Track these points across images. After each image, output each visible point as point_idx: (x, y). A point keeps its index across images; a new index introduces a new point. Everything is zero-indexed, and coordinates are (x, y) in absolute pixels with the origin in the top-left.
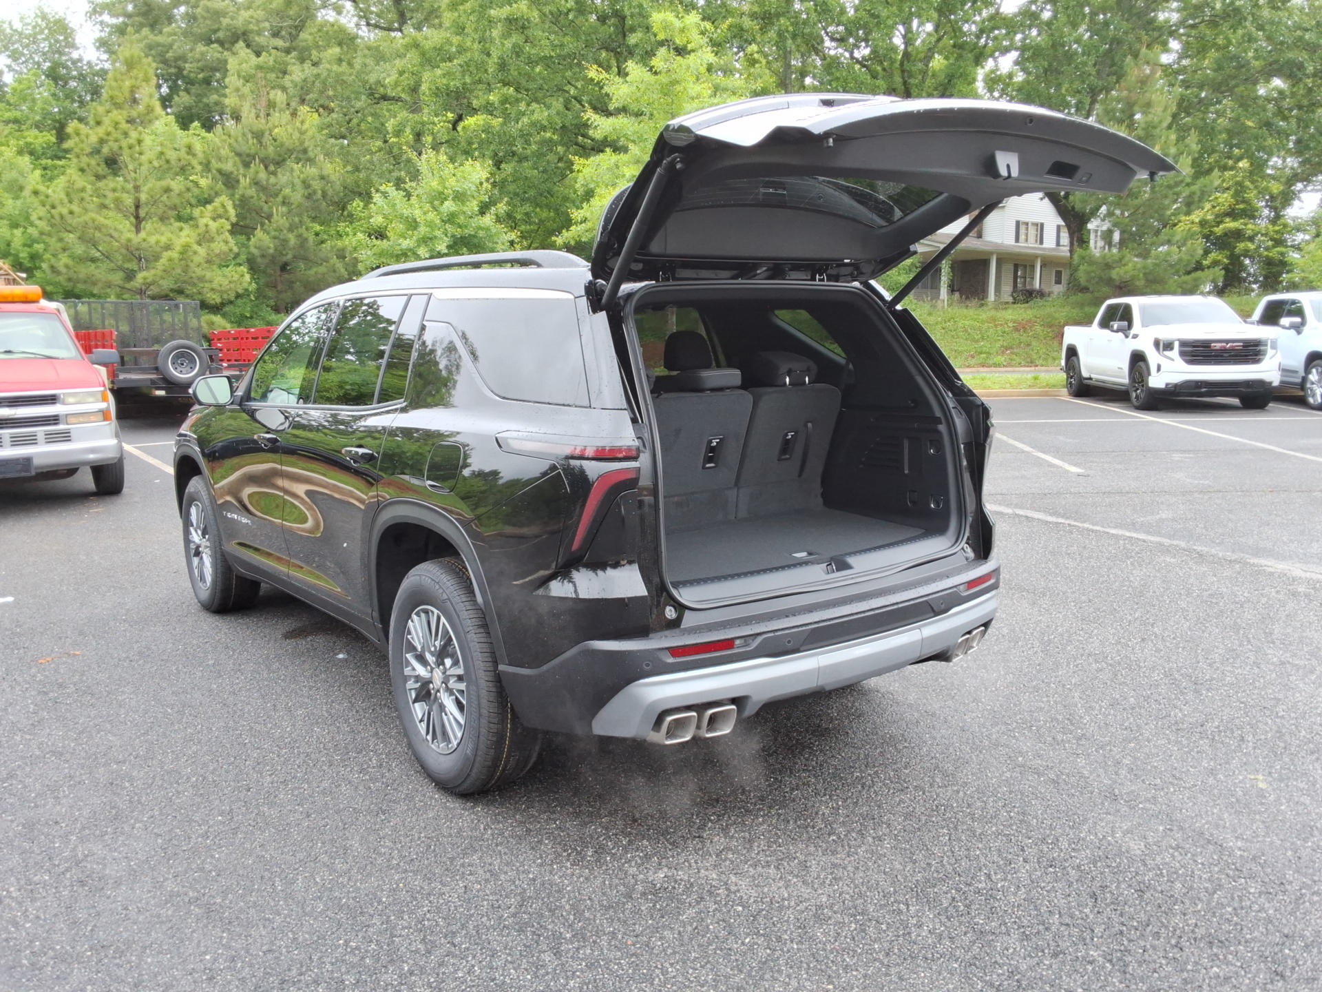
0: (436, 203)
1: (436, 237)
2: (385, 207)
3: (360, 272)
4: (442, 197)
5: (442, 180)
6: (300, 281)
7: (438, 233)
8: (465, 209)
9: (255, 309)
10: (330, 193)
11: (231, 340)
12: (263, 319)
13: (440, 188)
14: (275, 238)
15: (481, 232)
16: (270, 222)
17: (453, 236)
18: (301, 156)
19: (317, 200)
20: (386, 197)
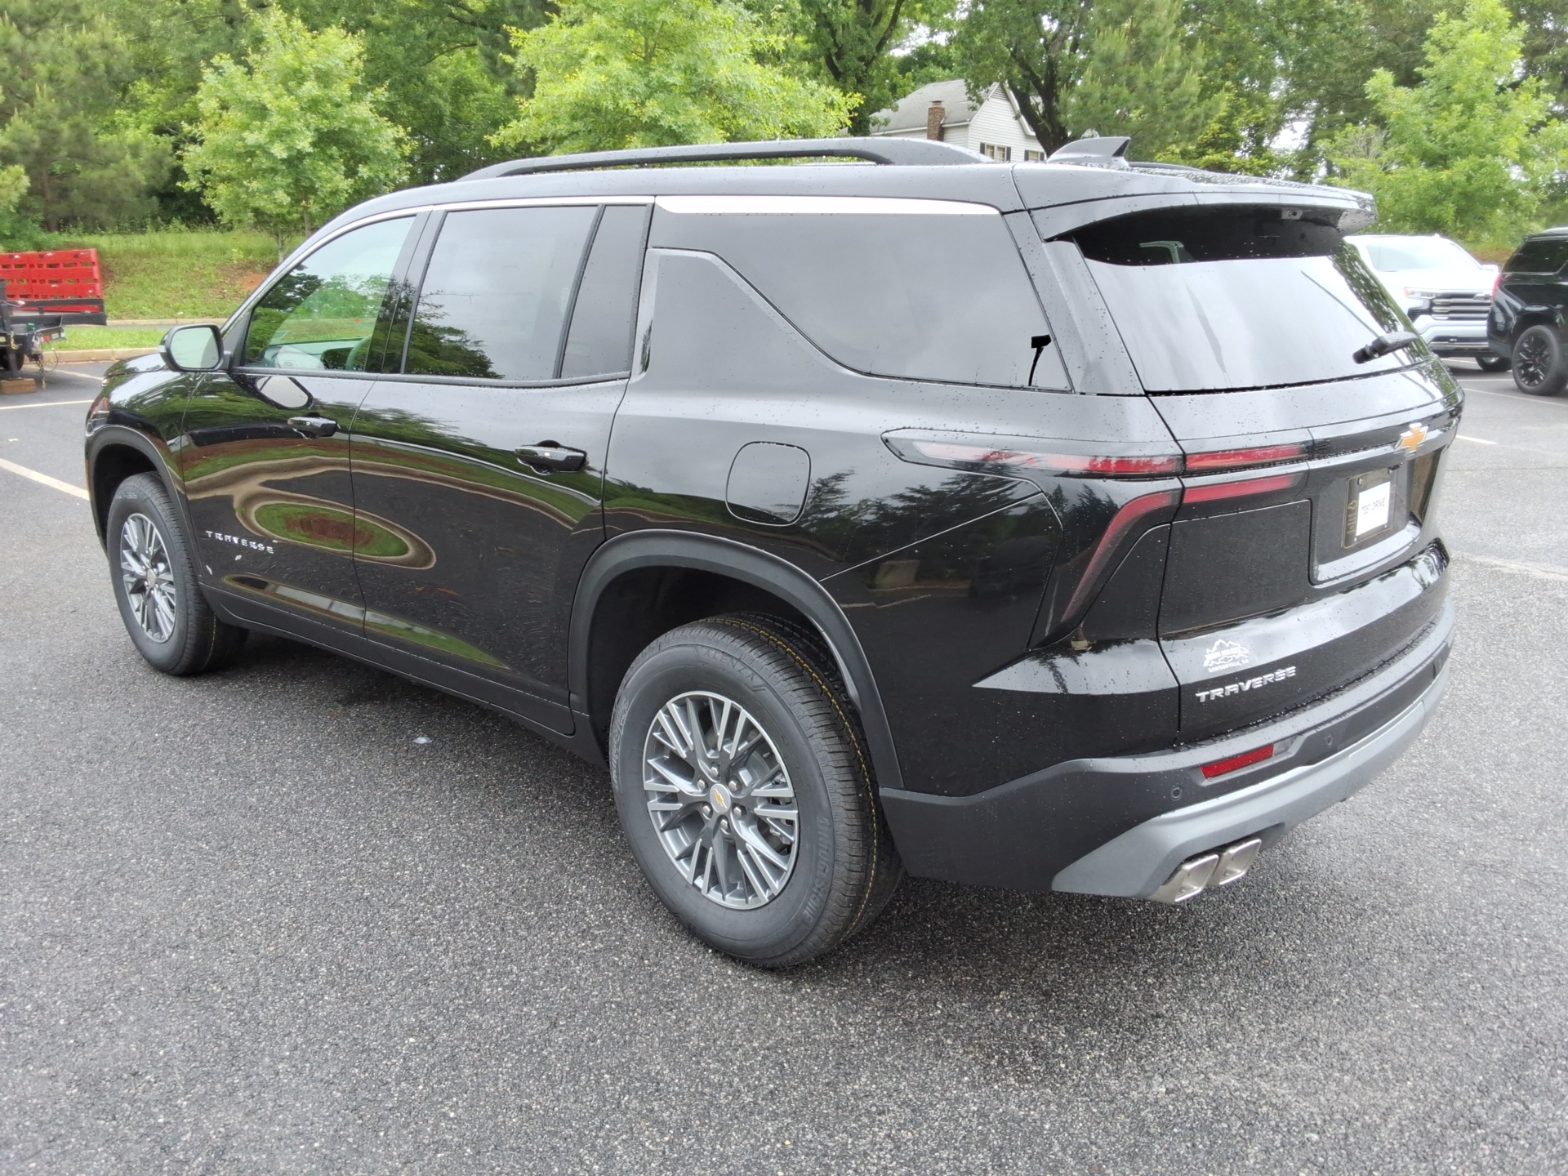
0: (292, 84)
1: (294, 131)
2: (220, 87)
3: (186, 175)
4: (300, 78)
5: (298, 53)
6: (78, 188)
7: (297, 125)
8: (332, 93)
9: (17, 225)
10: (117, 68)
11: (13, 268)
12: (30, 239)
13: (296, 65)
14: (40, 127)
15: (356, 125)
16: (32, 105)
17: (317, 130)
18: (71, 15)
19: (99, 78)
20: (220, 74)
